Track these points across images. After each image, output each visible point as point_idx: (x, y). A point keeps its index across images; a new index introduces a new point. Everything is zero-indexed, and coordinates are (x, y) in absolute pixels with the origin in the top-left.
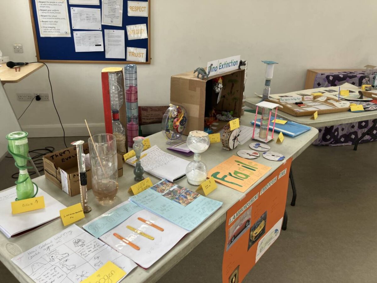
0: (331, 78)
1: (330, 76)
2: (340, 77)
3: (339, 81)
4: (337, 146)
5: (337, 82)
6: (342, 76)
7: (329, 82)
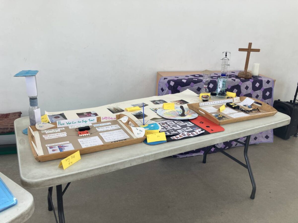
0: (172, 84)
1: (171, 81)
2: (183, 82)
3: (182, 87)
4: (187, 157)
5: (179, 88)
6: (184, 81)
7: (169, 88)
